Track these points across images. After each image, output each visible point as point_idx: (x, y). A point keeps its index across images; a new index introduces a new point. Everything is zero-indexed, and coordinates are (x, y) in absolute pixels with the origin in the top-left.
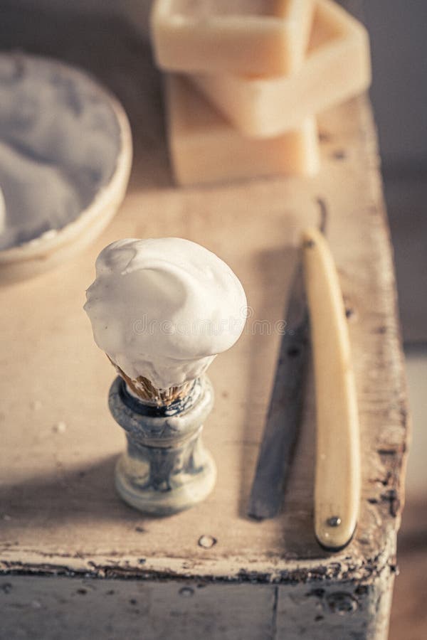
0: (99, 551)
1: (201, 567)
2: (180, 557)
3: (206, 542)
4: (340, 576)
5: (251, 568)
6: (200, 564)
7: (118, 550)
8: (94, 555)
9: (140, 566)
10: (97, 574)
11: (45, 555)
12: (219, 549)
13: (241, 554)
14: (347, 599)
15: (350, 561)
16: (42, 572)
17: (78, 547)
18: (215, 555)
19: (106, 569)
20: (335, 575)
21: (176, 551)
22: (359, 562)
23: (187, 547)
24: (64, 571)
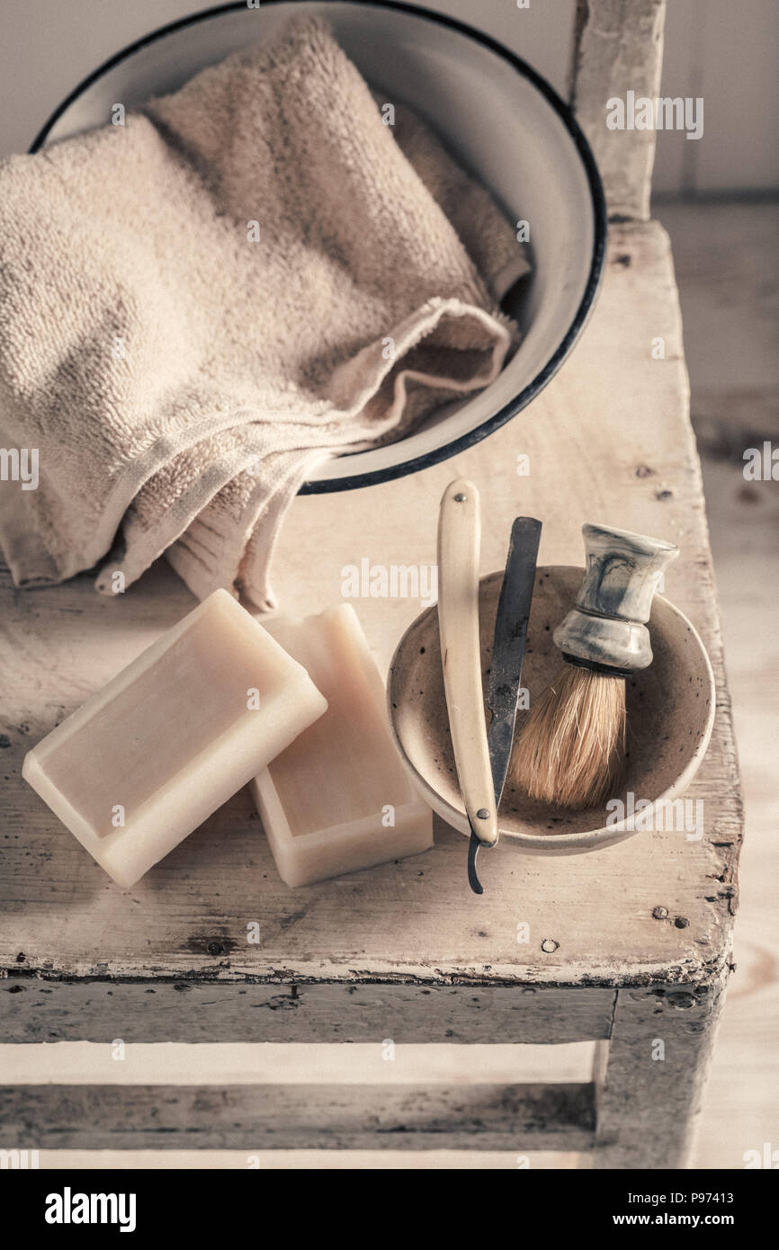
0: (443, 959)
1: (545, 973)
2: (525, 964)
3: (549, 946)
4: (681, 980)
5: (593, 973)
6: (544, 969)
7: (463, 957)
8: (440, 962)
9: (486, 974)
10: (444, 982)
11: (392, 963)
12: (561, 954)
13: (584, 959)
14: (687, 999)
15: (690, 965)
16: (391, 980)
17: (423, 954)
18: (558, 959)
19: (453, 976)
20: (676, 979)
21: (520, 956)
22: (699, 964)
23: (530, 953)
24: (412, 980)
